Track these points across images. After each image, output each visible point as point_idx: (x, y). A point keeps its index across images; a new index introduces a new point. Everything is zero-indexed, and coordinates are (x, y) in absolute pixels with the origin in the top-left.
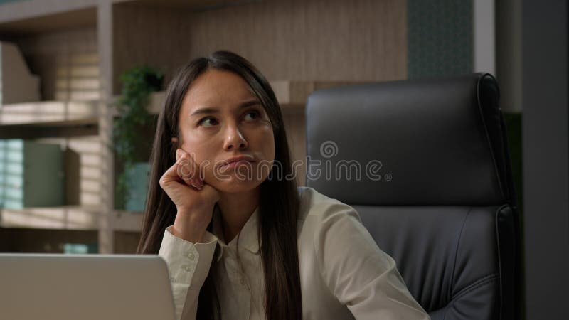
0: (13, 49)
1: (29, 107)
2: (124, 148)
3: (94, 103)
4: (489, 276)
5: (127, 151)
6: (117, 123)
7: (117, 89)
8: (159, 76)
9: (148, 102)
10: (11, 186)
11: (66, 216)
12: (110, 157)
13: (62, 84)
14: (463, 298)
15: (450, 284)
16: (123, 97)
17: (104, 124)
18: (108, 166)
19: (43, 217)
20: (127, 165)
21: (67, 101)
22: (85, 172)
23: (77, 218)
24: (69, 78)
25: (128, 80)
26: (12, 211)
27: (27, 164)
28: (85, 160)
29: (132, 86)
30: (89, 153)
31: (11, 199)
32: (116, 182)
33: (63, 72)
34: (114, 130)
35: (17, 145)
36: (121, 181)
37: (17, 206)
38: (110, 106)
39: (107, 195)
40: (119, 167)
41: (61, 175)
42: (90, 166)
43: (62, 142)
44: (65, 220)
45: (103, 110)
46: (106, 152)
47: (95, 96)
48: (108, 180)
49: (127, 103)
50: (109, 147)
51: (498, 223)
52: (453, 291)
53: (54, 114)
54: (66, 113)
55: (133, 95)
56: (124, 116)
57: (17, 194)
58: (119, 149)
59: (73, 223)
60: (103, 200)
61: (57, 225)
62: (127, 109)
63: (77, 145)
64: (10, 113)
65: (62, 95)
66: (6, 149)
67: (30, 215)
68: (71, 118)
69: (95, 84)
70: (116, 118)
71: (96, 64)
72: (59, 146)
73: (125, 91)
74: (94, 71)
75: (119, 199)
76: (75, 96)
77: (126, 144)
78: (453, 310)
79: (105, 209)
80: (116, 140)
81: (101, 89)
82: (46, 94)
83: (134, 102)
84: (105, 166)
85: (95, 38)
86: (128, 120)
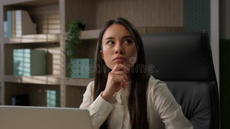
0: (26, 13)
1: (32, 36)
2: (70, 53)
3: (58, 35)
4: (209, 108)
5: (71, 54)
6: (67, 43)
7: (67, 30)
8: (83, 24)
9: (79, 35)
10: (26, 67)
11: (47, 79)
12: (64, 56)
13: (45, 27)
14: (198, 116)
15: (192, 111)
16: (69, 33)
17: (62, 43)
18: (63, 59)
19: (38, 79)
20: (71, 59)
21: (47, 34)
22: (54, 62)
23: (51, 80)
24: (48, 24)
25: (71, 26)
26: (26, 77)
27: (32, 59)
28: (54, 57)
29: (73, 28)
30: (56, 54)
31: (26, 72)
32: (67, 66)
33: (45, 22)
34: (66, 46)
35: (28, 51)
36: (69, 66)
37: (28, 75)
38: (64, 36)
39: (63, 71)
40: (68, 60)
41: (45, 63)
42: (56, 59)
43: (45, 50)
44: (47, 81)
45: (62, 37)
46: (63, 54)
47: (58, 32)
48: (63, 65)
49: (71, 35)
50: (64, 52)
51: (212, 88)
52: (193, 114)
53: (42, 39)
54: (47, 39)
55: (73, 32)
56: (70, 40)
57: (28, 70)
58: (68, 53)
59: (50, 82)
60: (61, 73)
61: (44, 83)
62: (71, 37)
63: (51, 51)
64: (25, 38)
65: (45, 31)
66: (24, 53)
67: (33, 78)
68: (49, 41)
69: (58, 27)
70: (67, 41)
71: (58, 19)
72: (44, 51)
73: (70, 30)
74: (58, 22)
75: (68, 73)
76: (50, 31)
77: (71, 51)
78: (194, 121)
79: (63, 77)
80: (67, 50)
81: (60, 29)
82: (39, 31)
83: (74, 34)
84: (62, 60)
85: (58, 9)
86: (71, 42)
